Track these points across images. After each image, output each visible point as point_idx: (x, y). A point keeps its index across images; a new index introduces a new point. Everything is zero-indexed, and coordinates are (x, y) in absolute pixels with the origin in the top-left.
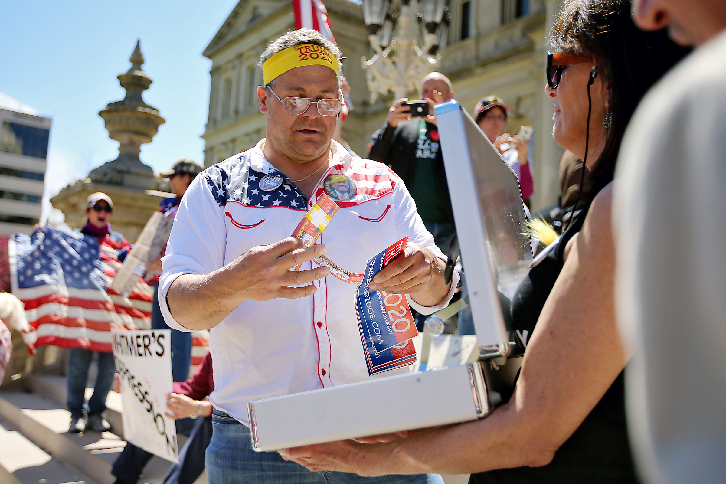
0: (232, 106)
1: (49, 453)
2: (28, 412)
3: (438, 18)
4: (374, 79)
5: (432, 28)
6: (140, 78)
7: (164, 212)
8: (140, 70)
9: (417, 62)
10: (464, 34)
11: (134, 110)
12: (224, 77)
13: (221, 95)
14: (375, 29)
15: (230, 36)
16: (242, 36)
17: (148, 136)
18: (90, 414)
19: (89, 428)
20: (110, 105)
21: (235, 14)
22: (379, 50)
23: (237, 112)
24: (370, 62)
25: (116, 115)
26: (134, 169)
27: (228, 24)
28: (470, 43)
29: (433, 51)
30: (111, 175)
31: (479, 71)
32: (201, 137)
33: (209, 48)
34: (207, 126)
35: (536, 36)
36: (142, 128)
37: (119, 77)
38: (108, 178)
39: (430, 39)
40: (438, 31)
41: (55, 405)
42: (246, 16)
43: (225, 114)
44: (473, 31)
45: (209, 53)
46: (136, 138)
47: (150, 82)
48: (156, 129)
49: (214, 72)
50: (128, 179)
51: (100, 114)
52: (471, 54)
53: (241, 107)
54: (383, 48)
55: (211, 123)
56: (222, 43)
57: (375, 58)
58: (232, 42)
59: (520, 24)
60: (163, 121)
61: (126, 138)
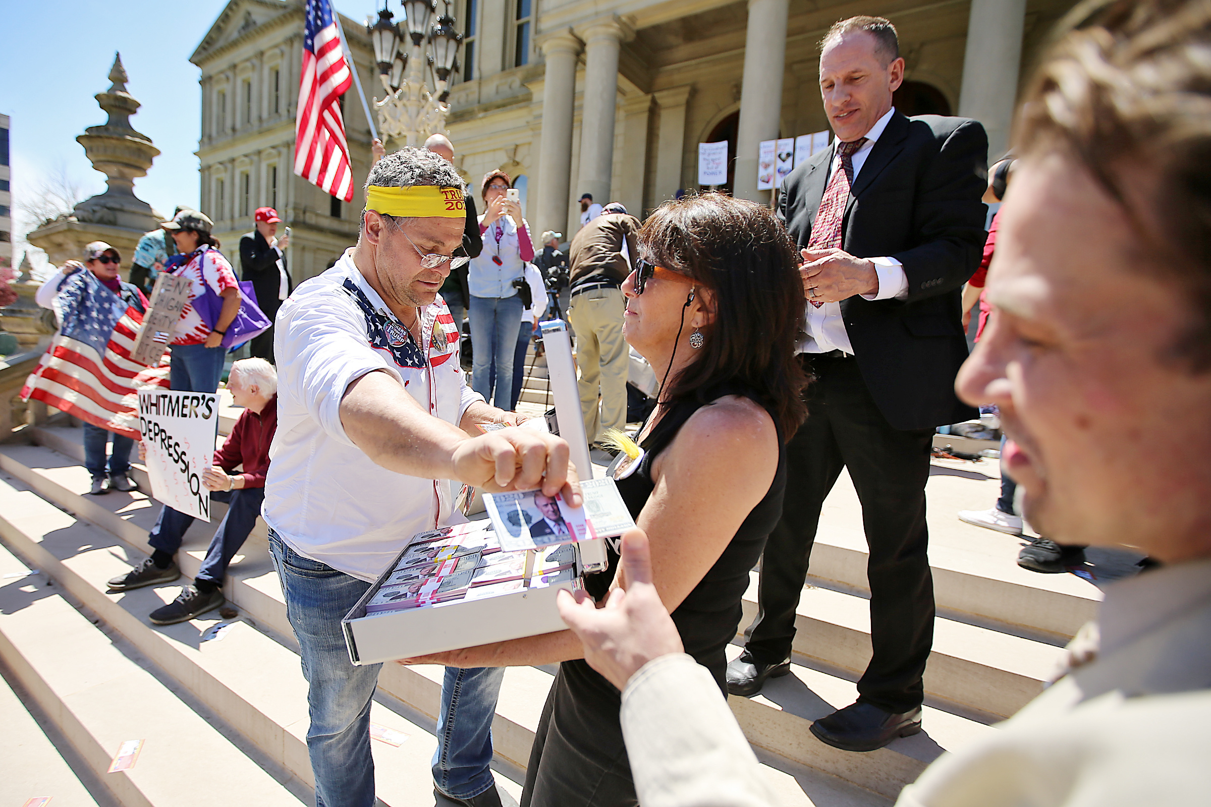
0: (229, 123)
1: (73, 515)
2: (39, 471)
3: (449, 66)
4: (385, 120)
5: (443, 74)
6: (125, 100)
7: (171, 271)
8: (125, 90)
9: (427, 107)
10: (468, 77)
11: (121, 139)
12: (216, 88)
13: (215, 109)
14: (386, 68)
15: (221, 43)
16: (234, 44)
17: (142, 170)
18: (112, 474)
19: (113, 488)
20: (89, 129)
21: (225, 17)
22: (390, 91)
23: (234, 129)
24: (381, 104)
25: (97, 143)
26: (127, 207)
27: (218, 28)
28: (472, 84)
29: (444, 98)
30: (101, 213)
31: (481, 115)
32: (195, 154)
33: (197, 53)
34: (201, 142)
35: (534, 88)
36: (133, 160)
37: (97, 97)
38: (98, 216)
39: (441, 86)
40: (449, 78)
41: (71, 461)
42: (237, 21)
43: (221, 130)
44: (475, 74)
45: (196, 60)
46: (127, 171)
47: (139, 105)
48: (151, 162)
49: (205, 82)
50: (122, 218)
51: (78, 139)
52: (474, 97)
53: (238, 125)
54: (395, 89)
55: (206, 140)
56: (211, 50)
57: (387, 98)
58: (223, 50)
59: (520, 72)
60: (158, 152)
61: (114, 170)
